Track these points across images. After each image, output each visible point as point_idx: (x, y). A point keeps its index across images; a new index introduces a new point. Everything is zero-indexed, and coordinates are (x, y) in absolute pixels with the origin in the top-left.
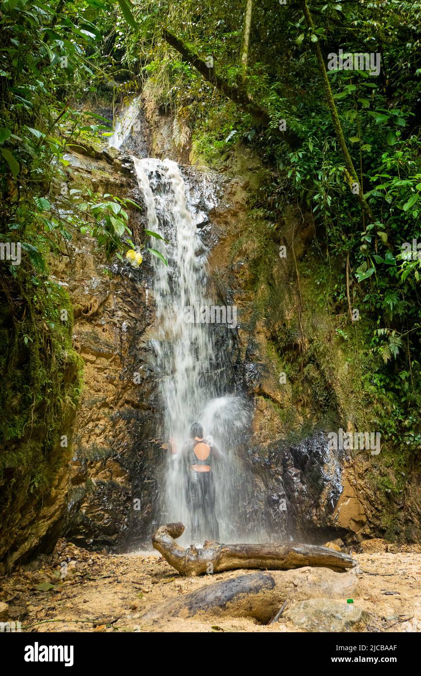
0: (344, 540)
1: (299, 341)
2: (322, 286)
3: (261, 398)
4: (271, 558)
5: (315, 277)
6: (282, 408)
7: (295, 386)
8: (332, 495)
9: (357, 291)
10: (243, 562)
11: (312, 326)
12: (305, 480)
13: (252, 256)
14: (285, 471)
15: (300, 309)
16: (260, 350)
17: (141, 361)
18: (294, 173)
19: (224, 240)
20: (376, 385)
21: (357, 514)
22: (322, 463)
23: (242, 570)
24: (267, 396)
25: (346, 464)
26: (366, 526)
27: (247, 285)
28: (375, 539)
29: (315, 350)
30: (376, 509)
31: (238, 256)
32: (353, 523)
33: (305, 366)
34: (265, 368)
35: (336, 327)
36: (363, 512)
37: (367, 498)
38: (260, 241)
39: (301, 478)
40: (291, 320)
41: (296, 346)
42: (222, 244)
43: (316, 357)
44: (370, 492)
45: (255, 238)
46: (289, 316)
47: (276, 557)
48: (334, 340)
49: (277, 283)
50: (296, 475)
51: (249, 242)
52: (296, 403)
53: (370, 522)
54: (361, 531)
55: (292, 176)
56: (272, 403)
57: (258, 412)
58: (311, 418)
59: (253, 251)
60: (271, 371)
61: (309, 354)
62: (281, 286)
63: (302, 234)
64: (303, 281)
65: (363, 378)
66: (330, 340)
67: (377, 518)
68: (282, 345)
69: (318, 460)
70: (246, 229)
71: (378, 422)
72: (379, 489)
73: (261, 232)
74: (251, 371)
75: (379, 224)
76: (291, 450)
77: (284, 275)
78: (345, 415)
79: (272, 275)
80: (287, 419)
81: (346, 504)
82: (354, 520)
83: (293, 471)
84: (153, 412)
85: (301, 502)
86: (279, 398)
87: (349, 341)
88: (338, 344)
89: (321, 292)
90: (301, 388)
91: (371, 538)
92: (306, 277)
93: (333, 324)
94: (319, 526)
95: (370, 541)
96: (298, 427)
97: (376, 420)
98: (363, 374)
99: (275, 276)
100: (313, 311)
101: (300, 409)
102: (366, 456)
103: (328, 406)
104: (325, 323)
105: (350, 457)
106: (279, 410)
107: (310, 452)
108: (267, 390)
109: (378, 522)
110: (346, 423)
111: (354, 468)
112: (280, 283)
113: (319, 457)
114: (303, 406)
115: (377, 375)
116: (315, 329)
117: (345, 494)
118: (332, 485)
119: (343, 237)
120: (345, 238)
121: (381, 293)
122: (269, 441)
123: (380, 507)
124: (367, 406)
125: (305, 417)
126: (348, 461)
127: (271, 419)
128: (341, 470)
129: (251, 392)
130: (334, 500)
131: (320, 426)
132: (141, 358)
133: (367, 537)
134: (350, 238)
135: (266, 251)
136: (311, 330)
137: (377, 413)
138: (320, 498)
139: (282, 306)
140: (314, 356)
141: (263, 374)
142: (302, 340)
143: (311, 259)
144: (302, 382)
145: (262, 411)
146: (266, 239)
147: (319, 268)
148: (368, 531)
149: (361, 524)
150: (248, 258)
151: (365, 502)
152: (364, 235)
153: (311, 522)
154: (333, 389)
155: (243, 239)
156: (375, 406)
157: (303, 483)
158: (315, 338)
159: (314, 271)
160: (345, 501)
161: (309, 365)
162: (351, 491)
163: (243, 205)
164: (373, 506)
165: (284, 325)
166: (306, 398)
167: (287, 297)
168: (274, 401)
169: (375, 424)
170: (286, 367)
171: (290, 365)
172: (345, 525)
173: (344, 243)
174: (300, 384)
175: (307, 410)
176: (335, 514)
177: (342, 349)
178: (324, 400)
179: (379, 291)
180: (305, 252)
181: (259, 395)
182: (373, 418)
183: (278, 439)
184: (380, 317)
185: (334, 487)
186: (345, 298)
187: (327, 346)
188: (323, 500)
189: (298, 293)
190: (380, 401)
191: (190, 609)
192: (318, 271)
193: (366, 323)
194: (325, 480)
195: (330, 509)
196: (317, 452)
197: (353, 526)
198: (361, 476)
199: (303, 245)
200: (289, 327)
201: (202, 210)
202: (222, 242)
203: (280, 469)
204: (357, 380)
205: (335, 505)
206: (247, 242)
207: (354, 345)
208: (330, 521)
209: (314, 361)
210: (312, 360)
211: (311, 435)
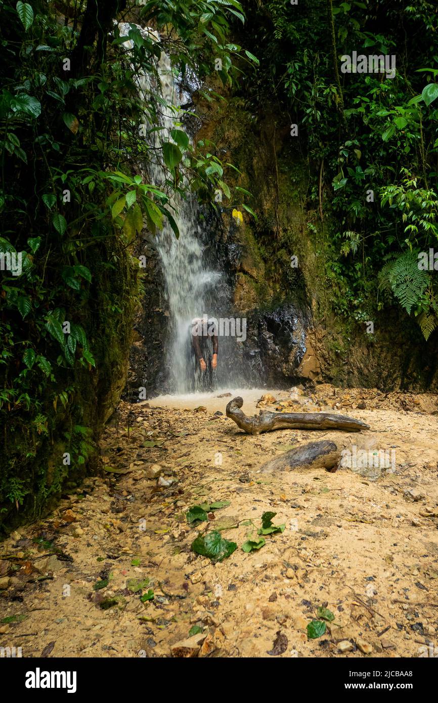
0: (305, 385)
1: (275, 229)
2: (297, 184)
3: (241, 274)
4: (311, 423)
5: (291, 174)
6: (257, 282)
7: (267, 266)
8: (299, 354)
9: (327, 193)
10: (290, 425)
11: (287, 218)
12: (278, 342)
13: (234, 145)
14: (259, 334)
15: (276, 202)
16: (240, 233)
17: (145, 241)
18: (290, 84)
19: (207, 125)
20: (335, 272)
21: (314, 367)
22: (292, 330)
23: (289, 430)
24: (245, 273)
25: (310, 332)
26: (320, 375)
27: (228, 172)
28: (325, 384)
29: (288, 238)
30: (328, 363)
31: (221, 143)
32: (311, 373)
33: (278, 250)
34: (244, 248)
35: (307, 221)
36: (318, 366)
37: (323, 356)
38: (241, 131)
39: (274, 340)
40: (268, 209)
41: (272, 232)
42: (205, 129)
43: (289, 244)
44: (325, 352)
45: (236, 127)
46: (267, 206)
47: (316, 422)
48: (305, 232)
49: (256, 174)
50: (270, 338)
51: (231, 130)
52: (268, 280)
53: (323, 373)
54: (316, 379)
55: (289, 86)
56: (249, 279)
57: (239, 285)
58: (281, 293)
59: (235, 139)
60: (249, 251)
61: (283, 241)
62: (260, 177)
63: (281, 132)
64: (280, 176)
65: (326, 266)
66: (301, 231)
67: (328, 370)
68: (259, 229)
69: (289, 327)
70: (228, 116)
71: (335, 301)
72: (331, 350)
73: (242, 122)
74: (233, 251)
75: (356, 142)
76: (265, 318)
77: (263, 168)
78: (311, 294)
79: (252, 166)
80: (261, 291)
81: (308, 360)
82: (313, 372)
83: (267, 335)
84: (156, 285)
85: (274, 359)
86: (255, 274)
87: (317, 234)
88: (308, 235)
89: (296, 189)
90: (273, 268)
91: (322, 383)
92: (283, 172)
93: (305, 218)
94: (286, 375)
95: (321, 385)
96: (269, 298)
97: (333, 299)
98: (326, 262)
99: (255, 167)
100: (288, 205)
101: (271, 284)
102: (324, 326)
103: (296, 285)
104: (298, 216)
105: (313, 327)
106: (254, 284)
107: (282, 321)
108: (246, 268)
109: (328, 373)
110: (311, 301)
111: (315, 335)
112: (259, 174)
113: (289, 326)
114: (274, 282)
115: (336, 264)
116: (289, 221)
117: (307, 353)
118: (298, 347)
119: (320, 144)
120: (322, 145)
121: (346, 197)
122: (247, 309)
123: (331, 363)
124: (327, 289)
125: (275, 290)
126: (311, 329)
127: (249, 292)
128: (305, 336)
129: (233, 269)
130: (300, 358)
131: (288, 300)
132: (145, 238)
133: (319, 383)
134: (325, 145)
135: (246, 141)
136: (285, 221)
137: (335, 294)
138: (289, 356)
139: (261, 196)
140: (286, 243)
141: (243, 254)
142: (277, 228)
143: (288, 156)
144: (275, 263)
145: (242, 285)
146: (247, 129)
147: (295, 166)
148: (321, 379)
149: (317, 374)
150: (230, 146)
151: (321, 359)
152: (342, 149)
153: (282, 372)
154: (302, 273)
155: (225, 125)
156: (334, 289)
157: (276, 345)
158: (289, 228)
159: (290, 168)
160: (307, 358)
161: (283, 250)
162: (312, 351)
163: (225, 92)
164: (327, 361)
165: (262, 213)
166: (277, 276)
167: (265, 188)
168: (251, 277)
169: (333, 302)
170: (261, 248)
171: (264, 247)
172: (306, 376)
173: (321, 150)
174: (273, 264)
175: (278, 286)
176: (300, 369)
177: (311, 240)
178: (293, 279)
179: (345, 196)
180: (283, 149)
181: (240, 271)
182: (332, 297)
183: (253, 308)
184: (345, 218)
185: (300, 348)
186: (317, 198)
187: (299, 236)
188: (292, 358)
189: (276, 186)
190: (338, 284)
191: (291, 466)
192: (294, 169)
193: (331, 220)
194: (294, 343)
195: (297, 364)
196: (288, 322)
197: (311, 376)
198: (320, 341)
199: (281, 142)
200: (267, 215)
201: (185, 90)
202: (205, 126)
203: (256, 332)
204: (321, 267)
205: (301, 361)
206: (229, 130)
207: (321, 238)
208: (296, 372)
209: (286, 248)
210: (285, 245)
211: (281, 307)
